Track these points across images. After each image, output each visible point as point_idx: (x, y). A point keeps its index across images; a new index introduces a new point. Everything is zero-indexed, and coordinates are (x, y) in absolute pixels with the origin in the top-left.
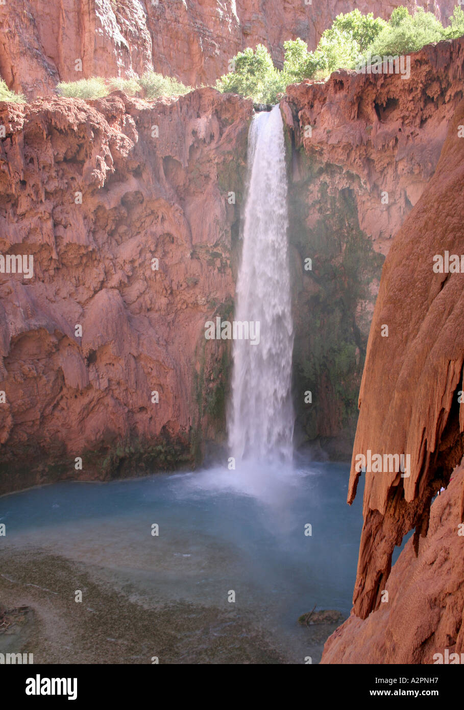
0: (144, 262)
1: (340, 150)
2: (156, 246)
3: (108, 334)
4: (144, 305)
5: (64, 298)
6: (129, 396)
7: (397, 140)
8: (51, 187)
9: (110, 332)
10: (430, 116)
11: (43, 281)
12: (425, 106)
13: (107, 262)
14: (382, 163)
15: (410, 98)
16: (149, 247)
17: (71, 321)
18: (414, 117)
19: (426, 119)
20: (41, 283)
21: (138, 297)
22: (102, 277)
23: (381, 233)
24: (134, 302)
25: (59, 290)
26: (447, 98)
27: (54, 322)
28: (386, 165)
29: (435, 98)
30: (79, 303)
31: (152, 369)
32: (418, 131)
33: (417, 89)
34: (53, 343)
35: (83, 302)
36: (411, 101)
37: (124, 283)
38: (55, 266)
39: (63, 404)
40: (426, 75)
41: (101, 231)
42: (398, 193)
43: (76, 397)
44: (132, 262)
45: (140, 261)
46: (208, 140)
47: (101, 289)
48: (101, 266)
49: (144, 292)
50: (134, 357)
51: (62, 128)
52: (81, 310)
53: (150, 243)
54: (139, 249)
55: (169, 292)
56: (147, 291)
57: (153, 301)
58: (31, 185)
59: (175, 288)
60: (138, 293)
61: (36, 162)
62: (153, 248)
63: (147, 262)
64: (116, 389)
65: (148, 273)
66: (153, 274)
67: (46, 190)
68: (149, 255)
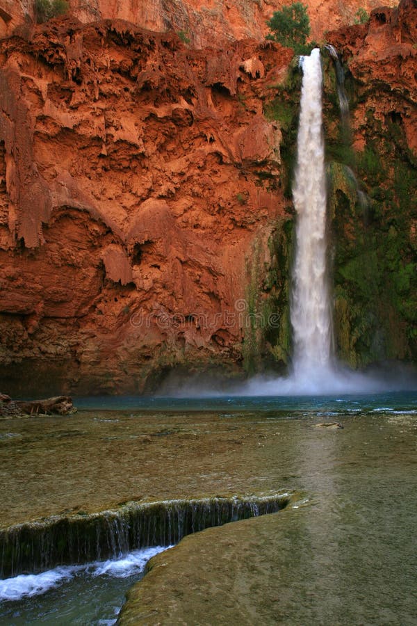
0: (192, 177)
2: (205, 163)
3: (155, 232)
4: (190, 220)
5: (110, 199)
6: (175, 303)
8: (106, 88)
9: (157, 229)
11: (90, 178)
13: (155, 172)
16: (198, 163)
20: (87, 179)
21: (185, 211)
22: (149, 185)
24: (181, 215)
25: (105, 189)
31: (200, 277)
35: (128, 207)
37: (172, 193)
39: (101, 306)
41: (150, 142)
43: (116, 300)
44: (182, 174)
45: (188, 175)
46: (254, 75)
47: (148, 197)
48: (150, 175)
49: (191, 207)
50: (181, 261)
51: (121, 33)
52: (126, 214)
53: (198, 159)
54: (188, 163)
55: (217, 209)
56: (194, 207)
57: (200, 218)
58: (86, 82)
59: (222, 205)
60: (185, 207)
61: (92, 63)
62: (201, 164)
63: (195, 178)
64: (161, 293)
65: (196, 189)
66: (201, 190)
67: (100, 90)
68: (197, 171)
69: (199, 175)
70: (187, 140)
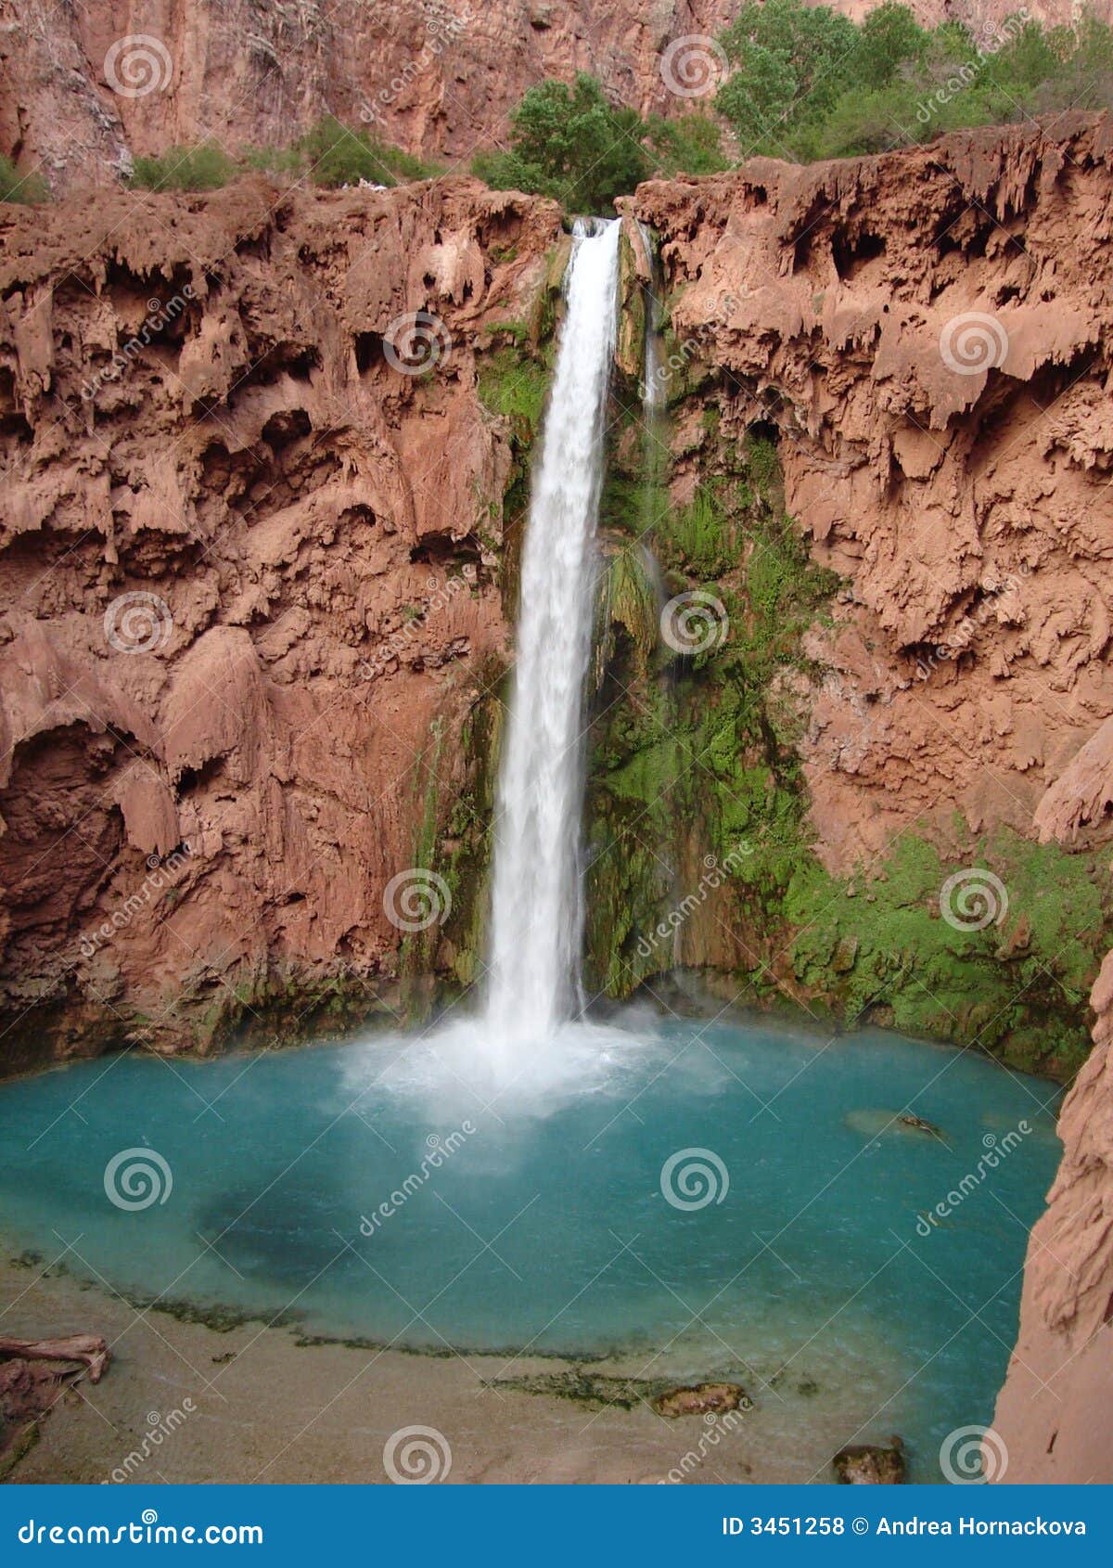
0: (307, 569)
1: (751, 344)
2: (337, 534)
3: (224, 734)
4: (302, 663)
6: (267, 870)
7: (878, 332)
8: (110, 399)
9: (229, 728)
10: (951, 281)
11: (82, 611)
12: (941, 258)
13: (225, 566)
14: (844, 376)
15: (912, 240)
16: (320, 537)
17: (141, 700)
18: (917, 282)
19: (943, 287)
20: (77, 615)
21: (291, 646)
22: (210, 604)
23: (833, 527)
24: (282, 657)
26: (990, 249)
27: (105, 706)
28: (851, 381)
29: (964, 243)
30: (161, 657)
31: (318, 810)
32: (924, 313)
33: (925, 221)
34: (103, 752)
35: (168, 655)
36: (911, 246)
37: (261, 614)
38: (110, 577)
39: (118, 882)
40: (947, 197)
41: (214, 498)
42: (876, 444)
44: (284, 566)
45: (298, 567)
46: (458, 298)
47: (209, 626)
48: (212, 576)
49: (305, 634)
50: (280, 782)
51: (140, 272)
52: (163, 676)
53: (321, 526)
54: (298, 538)
55: (360, 635)
56: (311, 633)
57: (324, 655)
58: (65, 397)
59: (373, 627)
60: (291, 637)
61: (76, 346)
62: (328, 538)
63: (315, 570)
64: (239, 854)
65: (315, 593)
66: (327, 596)
67: (96, 407)
68: (318, 554)
69: (323, 563)
70: (297, 470)
